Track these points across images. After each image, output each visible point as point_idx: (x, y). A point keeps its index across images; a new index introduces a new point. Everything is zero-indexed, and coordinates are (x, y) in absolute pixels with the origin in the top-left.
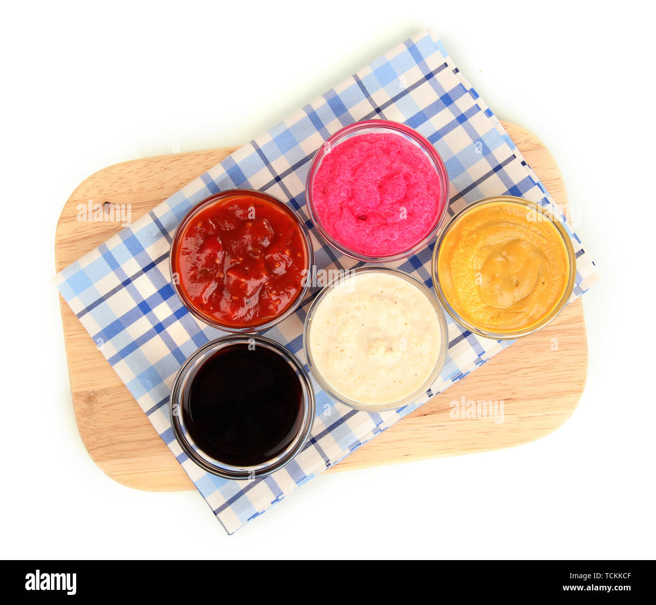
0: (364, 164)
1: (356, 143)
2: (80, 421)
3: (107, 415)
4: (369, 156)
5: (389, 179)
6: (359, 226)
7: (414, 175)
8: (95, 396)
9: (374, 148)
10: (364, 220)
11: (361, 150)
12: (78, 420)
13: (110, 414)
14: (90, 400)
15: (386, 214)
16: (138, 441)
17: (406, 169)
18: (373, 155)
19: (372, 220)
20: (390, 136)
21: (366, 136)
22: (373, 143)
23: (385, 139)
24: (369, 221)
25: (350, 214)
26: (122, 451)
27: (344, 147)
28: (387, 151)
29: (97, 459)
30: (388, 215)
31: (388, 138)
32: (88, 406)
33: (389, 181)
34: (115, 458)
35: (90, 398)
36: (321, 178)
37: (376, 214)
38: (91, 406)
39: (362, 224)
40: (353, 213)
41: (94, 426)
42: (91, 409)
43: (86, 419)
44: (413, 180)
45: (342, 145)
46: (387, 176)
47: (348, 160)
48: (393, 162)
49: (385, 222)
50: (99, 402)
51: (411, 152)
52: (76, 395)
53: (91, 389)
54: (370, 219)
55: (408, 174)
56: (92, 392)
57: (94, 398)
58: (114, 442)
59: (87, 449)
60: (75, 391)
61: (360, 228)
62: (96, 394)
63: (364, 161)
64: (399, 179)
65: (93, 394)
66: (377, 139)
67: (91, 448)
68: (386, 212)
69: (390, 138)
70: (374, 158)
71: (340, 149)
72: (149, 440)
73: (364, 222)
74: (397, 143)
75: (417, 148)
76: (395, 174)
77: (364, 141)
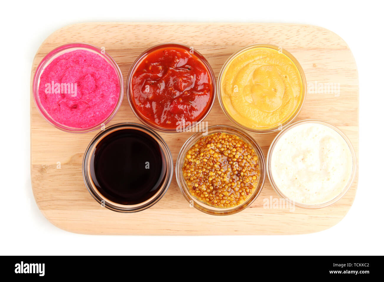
0: (65, 74)
1: (58, 62)
2: (34, 183)
3: (52, 181)
4: (67, 68)
5: (83, 79)
6: (73, 113)
7: (97, 73)
8: (45, 169)
9: (69, 63)
10: (75, 108)
11: (61, 66)
12: (33, 182)
13: (54, 181)
14: (42, 171)
15: (88, 100)
16: (69, 200)
17: (91, 70)
18: (69, 67)
19: (81, 107)
20: (77, 52)
21: (63, 55)
22: (67, 60)
23: (74, 55)
24: (79, 108)
25: (66, 107)
26: (59, 205)
27: (51, 67)
28: (77, 62)
29: (41, 208)
30: (89, 101)
31: (76, 54)
32: (40, 174)
33: (83, 81)
34: (53, 209)
35: (42, 170)
36: (42, 90)
37: (82, 102)
38: (42, 175)
39: (75, 111)
40: (67, 106)
41: (43, 187)
42: (42, 176)
43: (38, 182)
44: (98, 76)
45: (49, 66)
46: (81, 78)
47: (55, 74)
48: (83, 68)
49: (88, 106)
50: (47, 172)
51: (92, 58)
52: (33, 167)
53: (43, 164)
54: (79, 106)
55: (94, 73)
56: (44, 166)
57: (44, 170)
58: (54, 199)
59: (36, 201)
60: (33, 164)
61: (74, 114)
62: (46, 167)
63: (65, 72)
64: (88, 77)
65: (44, 167)
66: (70, 56)
67: (38, 200)
68: (87, 100)
69: (77, 54)
70: (70, 69)
71: (49, 69)
72: (76, 200)
73: (75, 110)
74: (82, 55)
75: (95, 54)
76: (86, 75)
77: (62, 59)
